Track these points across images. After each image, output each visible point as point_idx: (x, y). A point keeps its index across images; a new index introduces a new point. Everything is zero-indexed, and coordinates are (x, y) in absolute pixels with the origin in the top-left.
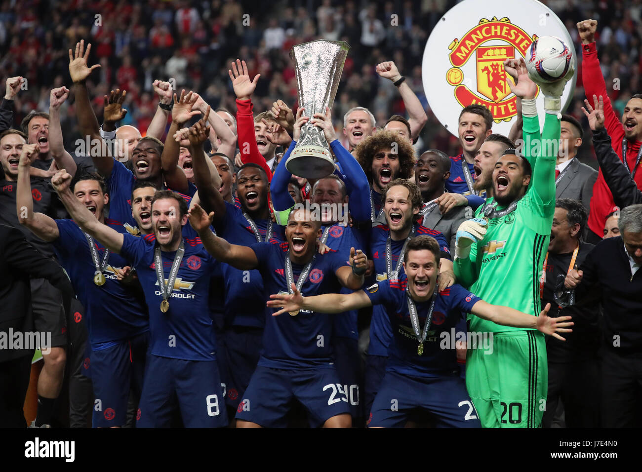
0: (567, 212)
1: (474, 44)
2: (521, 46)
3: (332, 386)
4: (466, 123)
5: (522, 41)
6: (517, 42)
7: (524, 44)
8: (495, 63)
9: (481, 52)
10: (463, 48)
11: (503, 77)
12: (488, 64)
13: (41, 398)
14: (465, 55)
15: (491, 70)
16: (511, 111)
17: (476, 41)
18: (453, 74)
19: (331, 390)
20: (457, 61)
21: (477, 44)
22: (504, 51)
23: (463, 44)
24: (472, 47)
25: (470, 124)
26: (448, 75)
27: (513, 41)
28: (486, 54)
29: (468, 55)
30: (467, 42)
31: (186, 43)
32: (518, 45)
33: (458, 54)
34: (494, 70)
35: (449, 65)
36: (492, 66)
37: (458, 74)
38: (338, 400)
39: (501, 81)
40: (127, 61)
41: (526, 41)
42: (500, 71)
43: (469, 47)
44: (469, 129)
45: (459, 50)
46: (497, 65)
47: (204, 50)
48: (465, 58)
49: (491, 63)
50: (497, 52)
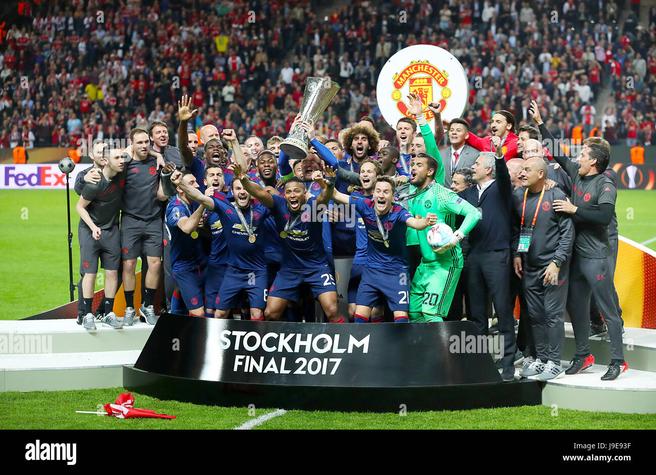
0: (464, 177)
1: (407, 76)
2: (436, 77)
3: (327, 275)
4: (401, 128)
5: (436, 74)
6: (433, 75)
7: (438, 76)
8: (420, 87)
9: (412, 81)
10: (401, 79)
11: (425, 96)
12: (416, 88)
13: (148, 289)
14: (402, 83)
15: (418, 92)
16: (430, 116)
17: (409, 74)
18: (395, 94)
19: (326, 277)
20: (397, 86)
21: (410, 76)
22: (426, 80)
23: (401, 76)
24: (407, 78)
25: (403, 128)
26: (392, 95)
27: (431, 74)
28: (415, 82)
29: (404, 82)
30: (404, 75)
31: (234, 77)
32: (434, 77)
33: (398, 82)
34: (420, 91)
35: (393, 88)
36: (419, 89)
37: (399, 94)
38: (330, 283)
39: (424, 98)
40: (199, 89)
41: (439, 74)
42: (423, 92)
43: (405, 78)
44: (403, 132)
45: (399, 80)
46: (422, 89)
47: (245, 81)
48: (403, 84)
49: (418, 87)
50: (421, 80)
